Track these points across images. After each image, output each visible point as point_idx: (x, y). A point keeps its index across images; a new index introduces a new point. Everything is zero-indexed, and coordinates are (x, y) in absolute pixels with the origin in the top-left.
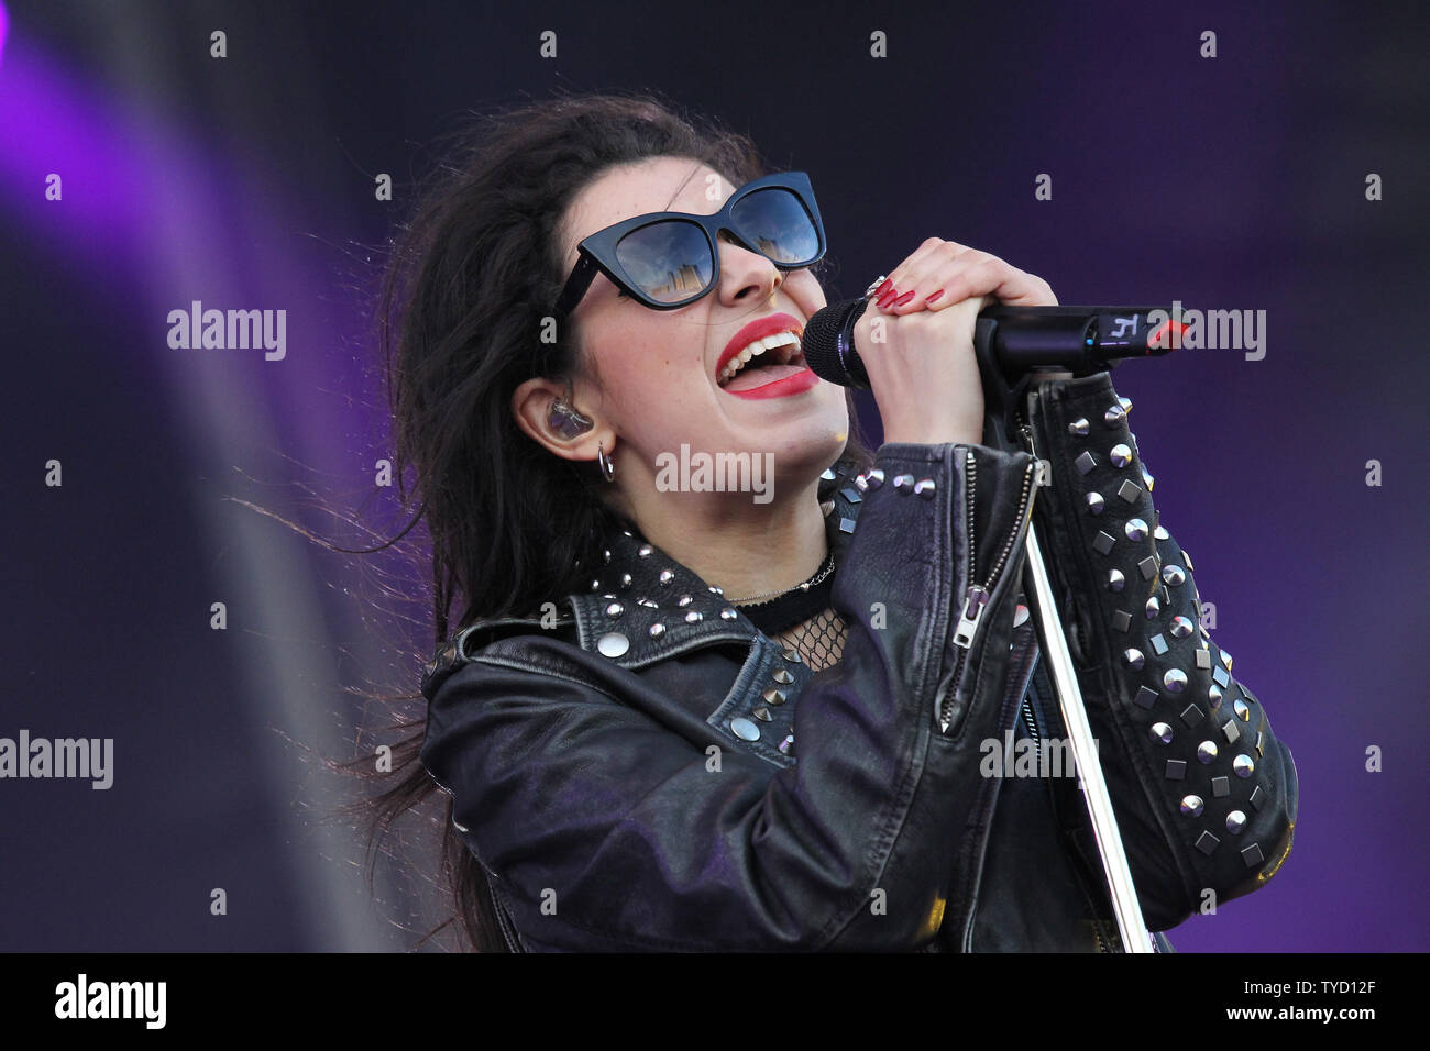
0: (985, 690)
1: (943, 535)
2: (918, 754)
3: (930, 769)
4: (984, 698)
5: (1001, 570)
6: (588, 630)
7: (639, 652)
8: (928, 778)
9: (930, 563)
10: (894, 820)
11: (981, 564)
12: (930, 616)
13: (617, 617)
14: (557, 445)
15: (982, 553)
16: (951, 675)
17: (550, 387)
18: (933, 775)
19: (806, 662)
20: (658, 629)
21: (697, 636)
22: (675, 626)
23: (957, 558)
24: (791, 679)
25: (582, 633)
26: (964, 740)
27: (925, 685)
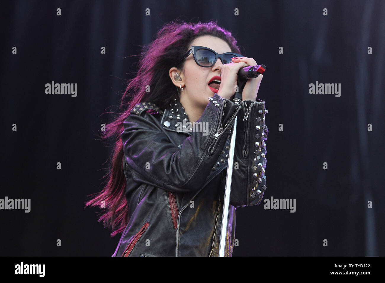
1: (218, 116)
2: (203, 157)
4: (219, 149)
5: (227, 126)
6: (164, 118)
7: (171, 127)
8: (203, 163)
10: (195, 169)
11: (224, 123)
12: (212, 131)
13: (171, 118)
14: (174, 81)
15: (224, 121)
16: (213, 144)
17: (177, 70)
18: (205, 162)
23: (219, 121)
25: (162, 119)
26: (213, 157)
27: (208, 144)
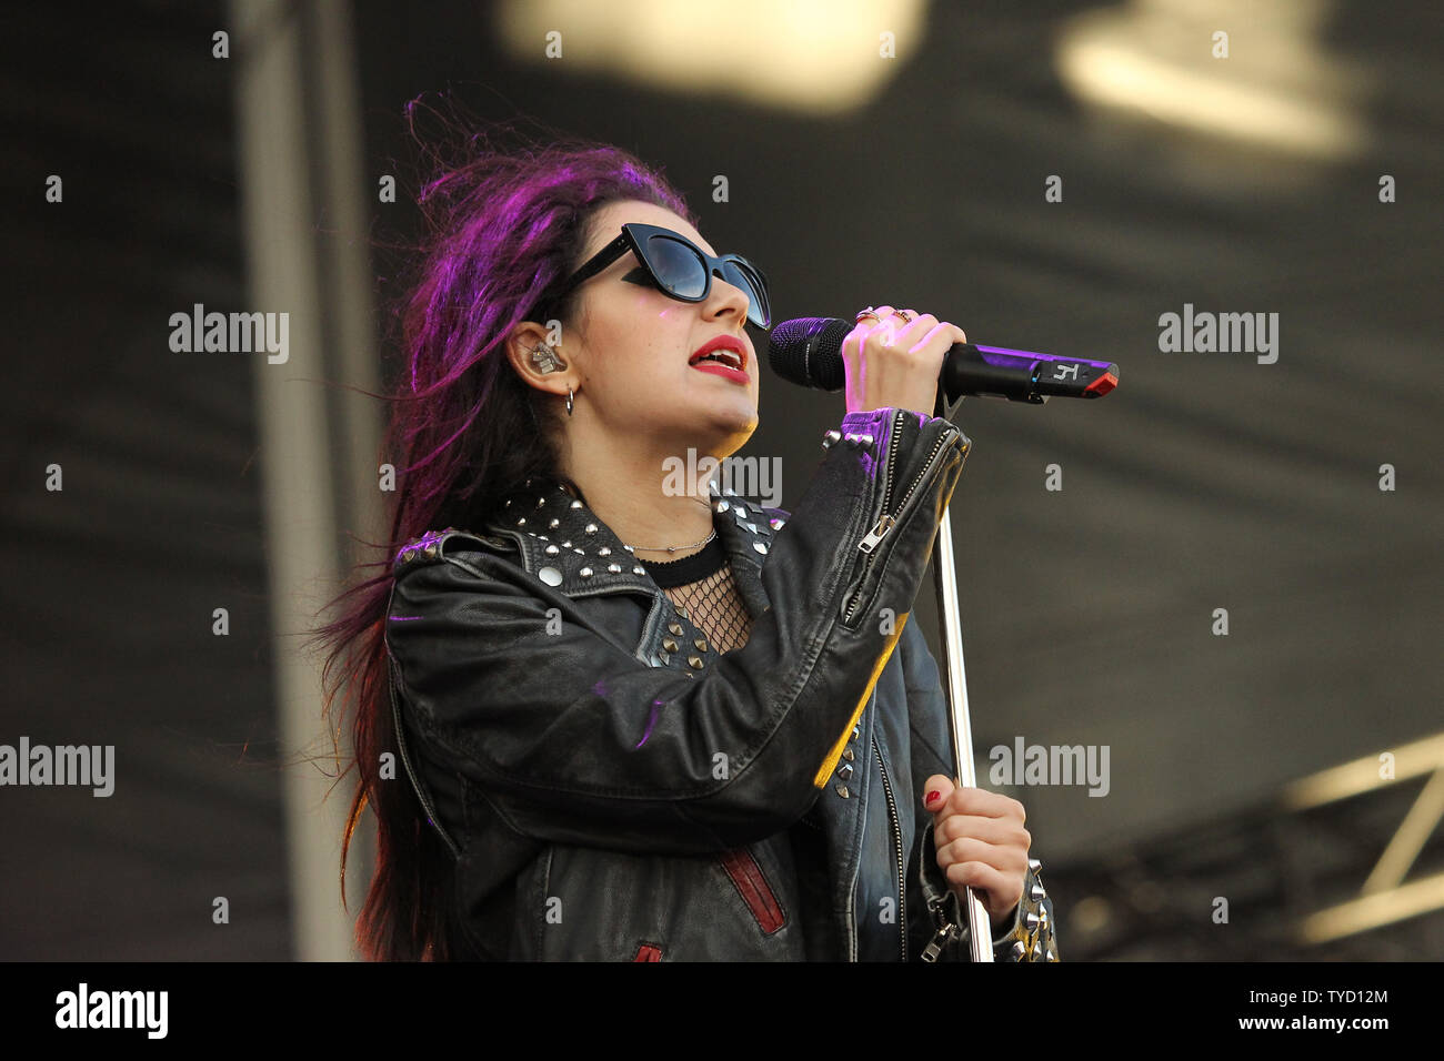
0: (882, 595)
2: (822, 634)
3: (829, 647)
6: (532, 560)
7: (570, 585)
8: (826, 654)
9: (859, 496)
11: (893, 498)
13: (553, 556)
15: (895, 490)
16: (858, 581)
18: (831, 652)
19: (690, 619)
20: (586, 572)
21: (617, 583)
22: (599, 572)
24: (681, 633)
25: (527, 562)
